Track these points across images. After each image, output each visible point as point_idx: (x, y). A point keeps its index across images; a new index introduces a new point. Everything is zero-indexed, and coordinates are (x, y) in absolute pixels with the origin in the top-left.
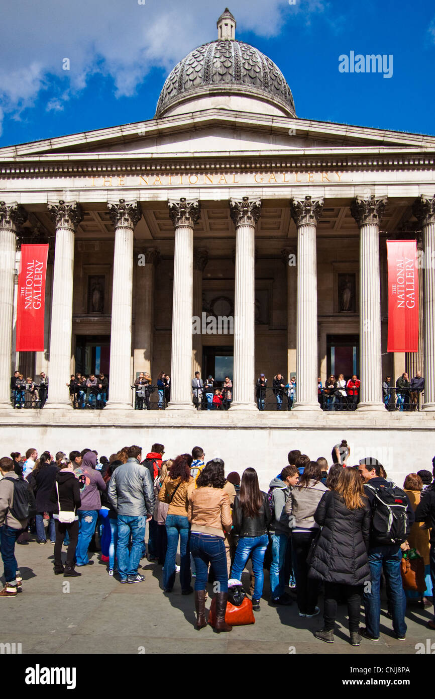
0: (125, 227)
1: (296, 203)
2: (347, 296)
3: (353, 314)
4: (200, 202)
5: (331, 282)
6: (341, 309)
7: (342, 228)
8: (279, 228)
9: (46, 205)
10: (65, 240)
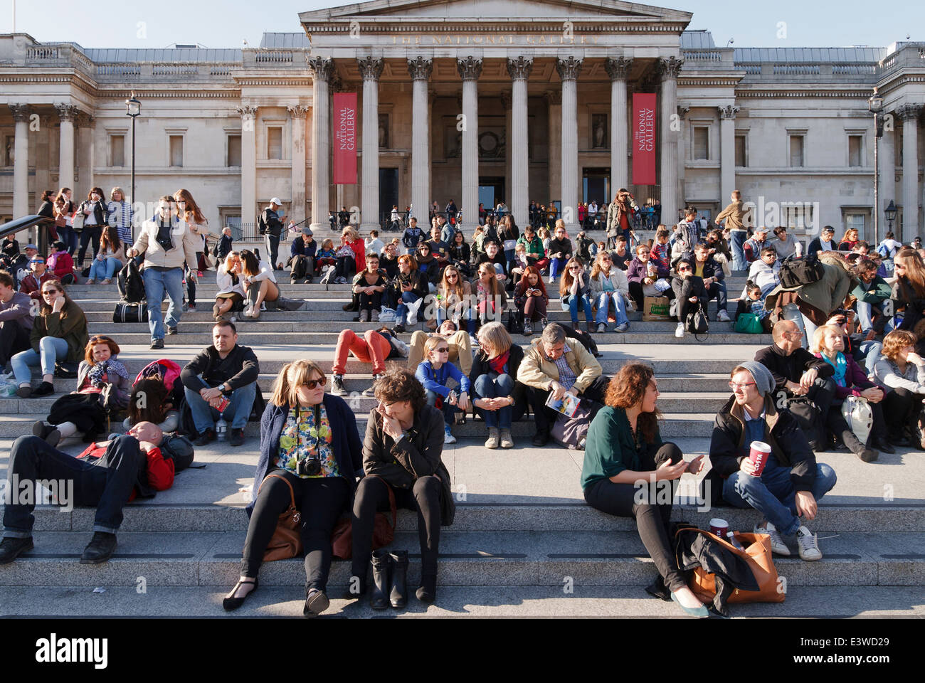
0: (422, 80)
1: (561, 61)
2: (600, 133)
3: (605, 150)
4: (483, 59)
5: (586, 122)
6: (595, 146)
7: (596, 74)
8: (542, 74)
9: (356, 59)
10: (370, 90)
